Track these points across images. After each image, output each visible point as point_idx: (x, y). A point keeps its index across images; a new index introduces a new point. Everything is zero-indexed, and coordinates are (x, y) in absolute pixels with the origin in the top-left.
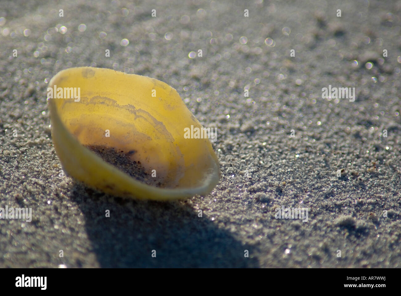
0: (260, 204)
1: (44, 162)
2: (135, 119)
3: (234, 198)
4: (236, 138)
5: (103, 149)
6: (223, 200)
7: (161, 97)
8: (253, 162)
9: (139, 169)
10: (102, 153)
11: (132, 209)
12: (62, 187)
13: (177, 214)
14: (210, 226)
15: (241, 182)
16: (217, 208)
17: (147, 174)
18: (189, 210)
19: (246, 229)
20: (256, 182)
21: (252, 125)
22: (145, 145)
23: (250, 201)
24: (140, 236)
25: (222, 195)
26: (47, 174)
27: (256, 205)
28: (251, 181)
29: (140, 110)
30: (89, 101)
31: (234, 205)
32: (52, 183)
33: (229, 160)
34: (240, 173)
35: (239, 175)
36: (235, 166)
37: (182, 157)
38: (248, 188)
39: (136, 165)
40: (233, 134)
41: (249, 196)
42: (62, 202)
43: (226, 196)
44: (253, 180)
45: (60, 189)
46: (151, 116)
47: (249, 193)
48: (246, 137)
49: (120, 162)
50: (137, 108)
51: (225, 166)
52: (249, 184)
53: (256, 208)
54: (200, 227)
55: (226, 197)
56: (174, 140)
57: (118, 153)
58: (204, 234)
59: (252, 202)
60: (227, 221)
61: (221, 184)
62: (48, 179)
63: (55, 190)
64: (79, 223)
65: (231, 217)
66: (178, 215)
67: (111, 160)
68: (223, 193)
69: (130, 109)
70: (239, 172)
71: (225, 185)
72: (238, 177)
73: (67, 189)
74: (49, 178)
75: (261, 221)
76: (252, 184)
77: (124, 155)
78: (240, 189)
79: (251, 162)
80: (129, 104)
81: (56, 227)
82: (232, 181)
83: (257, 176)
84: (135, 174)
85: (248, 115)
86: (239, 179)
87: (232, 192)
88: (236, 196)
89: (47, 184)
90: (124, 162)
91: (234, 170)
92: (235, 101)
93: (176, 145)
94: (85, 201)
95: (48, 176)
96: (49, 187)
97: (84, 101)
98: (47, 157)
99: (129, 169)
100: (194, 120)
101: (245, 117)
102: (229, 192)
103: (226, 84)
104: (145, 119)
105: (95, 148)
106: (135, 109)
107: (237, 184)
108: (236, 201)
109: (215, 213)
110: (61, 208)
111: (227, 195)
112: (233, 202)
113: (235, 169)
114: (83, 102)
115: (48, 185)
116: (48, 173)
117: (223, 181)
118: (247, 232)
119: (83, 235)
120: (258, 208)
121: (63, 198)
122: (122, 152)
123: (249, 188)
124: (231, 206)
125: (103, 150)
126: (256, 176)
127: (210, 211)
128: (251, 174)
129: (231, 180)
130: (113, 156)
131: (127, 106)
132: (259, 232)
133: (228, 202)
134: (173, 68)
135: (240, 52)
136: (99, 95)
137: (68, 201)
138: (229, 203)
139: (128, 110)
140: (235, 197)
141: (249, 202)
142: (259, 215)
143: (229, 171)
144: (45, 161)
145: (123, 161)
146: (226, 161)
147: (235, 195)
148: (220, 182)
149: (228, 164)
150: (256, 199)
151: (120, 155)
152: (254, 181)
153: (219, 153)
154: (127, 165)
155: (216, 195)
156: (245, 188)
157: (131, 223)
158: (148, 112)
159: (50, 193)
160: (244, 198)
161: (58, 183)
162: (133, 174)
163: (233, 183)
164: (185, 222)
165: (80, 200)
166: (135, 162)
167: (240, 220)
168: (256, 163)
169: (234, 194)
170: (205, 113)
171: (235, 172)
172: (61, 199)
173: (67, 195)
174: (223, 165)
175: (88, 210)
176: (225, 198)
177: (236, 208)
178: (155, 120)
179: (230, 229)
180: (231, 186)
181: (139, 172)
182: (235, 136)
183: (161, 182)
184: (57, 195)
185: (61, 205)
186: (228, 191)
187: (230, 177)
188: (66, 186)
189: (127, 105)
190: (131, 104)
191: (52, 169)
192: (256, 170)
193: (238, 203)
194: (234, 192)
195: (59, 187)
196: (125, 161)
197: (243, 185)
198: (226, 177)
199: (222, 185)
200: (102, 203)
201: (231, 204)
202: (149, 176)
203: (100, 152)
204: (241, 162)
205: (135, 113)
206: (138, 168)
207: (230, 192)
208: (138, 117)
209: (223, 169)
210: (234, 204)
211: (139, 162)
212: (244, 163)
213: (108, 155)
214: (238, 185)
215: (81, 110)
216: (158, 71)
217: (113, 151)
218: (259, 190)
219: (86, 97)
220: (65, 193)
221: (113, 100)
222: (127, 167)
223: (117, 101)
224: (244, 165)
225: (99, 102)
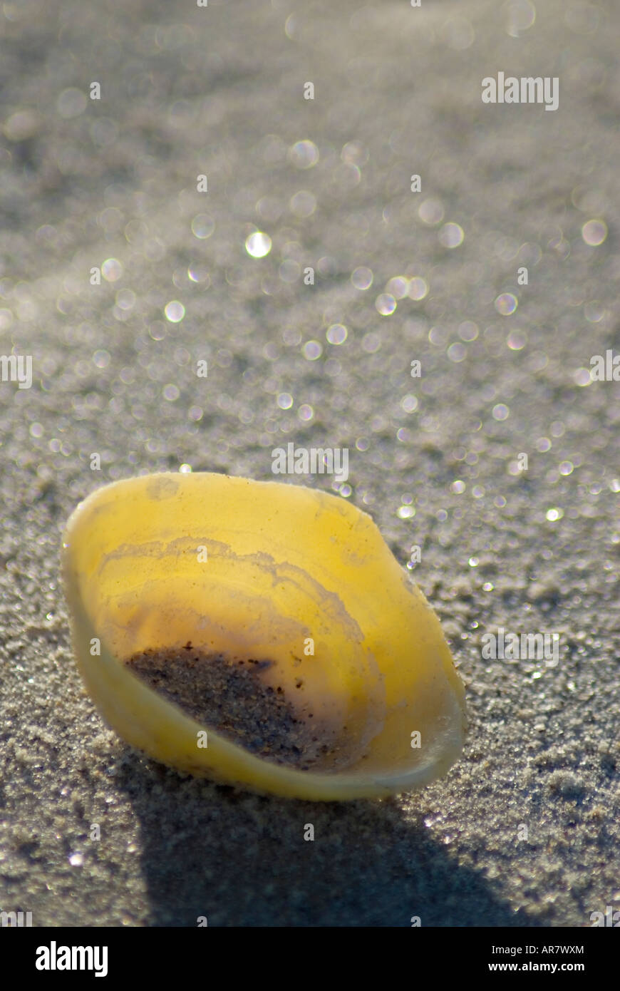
0: (560, 802)
1: (59, 682)
2: (274, 585)
3: (501, 786)
4: (515, 618)
5: (195, 657)
6: (474, 791)
7: (335, 535)
8: (551, 685)
9: (279, 708)
10: (193, 668)
11: (257, 816)
12: (98, 751)
13: (361, 827)
14: (438, 862)
15: (520, 741)
16: (457, 810)
17: (299, 721)
18: (391, 816)
19: (523, 871)
20: (554, 742)
21: (557, 584)
22: (295, 647)
23: (538, 794)
24: (269, 889)
25: (471, 776)
26: (64, 715)
27: (551, 806)
28: (542, 739)
29: (286, 565)
30: (164, 548)
31: (498, 804)
32: (74, 738)
33: (496, 680)
34: (518, 715)
35: (516, 721)
36: (508, 696)
37: (381, 679)
38: (534, 757)
39: (271, 699)
40: (510, 608)
41: (536, 778)
42: (95, 791)
43: (482, 778)
44: (548, 736)
45: (92, 755)
46: (312, 579)
47: (536, 772)
48: (538, 618)
49: (234, 692)
50: (279, 559)
51: (484, 696)
52: (537, 746)
53: (549, 814)
54: (414, 865)
55: (481, 782)
56: (363, 637)
57: (231, 668)
58: (422, 884)
59: (542, 794)
60: (480, 849)
61: (472, 744)
62: (65, 728)
63: (79, 760)
64: (131, 849)
65: (490, 838)
66: (363, 831)
67: (214, 687)
68: (474, 770)
69: (263, 563)
70: (517, 712)
71: (482, 749)
72: (512, 725)
73: (109, 755)
74: (69, 726)
75: (561, 850)
76: (545, 746)
77: (246, 672)
78: (517, 761)
79: (546, 686)
80: (259, 552)
81: (76, 860)
82: (498, 737)
83: (560, 725)
84: (267, 724)
85: (548, 555)
86: (515, 732)
87: (496, 767)
88: (505, 779)
89: (62, 744)
90: (244, 690)
91: (505, 708)
92: (521, 518)
93: (369, 649)
94: (149, 790)
95: (68, 720)
96: (66, 749)
97: (151, 551)
98: (68, 666)
99: (254, 708)
100: (411, 591)
101: (540, 560)
102: (489, 767)
103: (502, 468)
104: (298, 586)
105: (179, 657)
106: (274, 563)
107: (509, 747)
108: (504, 792)
109: (453, 825)
110: (90, 809)
111: (484, 776)
112: (497, 795)
113: (507, 704)
114: (149, 553)
115: (65, 744)
116: (67, 712)
117: (477, 737)
118: (526, 880)
119: (136, 885)
120: (554, 812)
121: (98, 780)
122: (241, 663)
123: (538, 758)
124: (492, 808)
125: (197, 660)
126: (556, 725)
127: (439, 819)
128: (545, 718)
129: (497, 733)
130: (219, 675)
131: (256, 555)
132: (554, 881)
133: (485, 796)
134: (380, 424)
135: (541, 381)
136: (187, 535)
137: (107, 790)
138: (486, 799)
139: (258, 565)
140: (502, 782)
141: (536, 798)
142: (556, 831)
143: (493, 709)
144: (63, 678)
145: (242, 687)
146: (487, 683)
147: (503, 775)
148: (469, 739)
149: (492, 690)
150: (552, 787)
151: (236, 672)
152: (549, 739)
153: (471, 660)
154: (251, 699)
155: (457, 775)
156: (527, 756)
157: (252, 850)
158: (303, 570)
159: (69, 766)
160: (523, 784)
161: (88, 740)
162: (265, 722)
163: (499, 744)
164: (380, 850)
165: (138, 786)
166: (270, 690)
167: (509, 845)
168: (559, 688)
169: (502, 772)
170: (448, 549)
171: (506, 711)
172: (93, 783)
173: (108, 773)
174: (480, 693)
175: (153, 816)
176: (478, 783)
177: (502, 812)
178: (320, 587)
179: (485, 870)
180: (494, 750)
181: (279, 715)
182: (514, 613)
183: (328, 745)
184: (84, 772)
185: (92, 800)
186: (488, 765)
187: (495, 725)
188: (107, 749)
189: (256, 552)
190: (264, 552)
191: (78, 700)
192: (558, 708)
193: (509, 798)
194: (501, 768)
195: (89, 750)
196: (247, 688)
197: (524, 748)
198: (484, 725)
199: (474, 748)
200: (187, 797)
201: (493, 800)
202: (301, 726)
203: (190, 666)
204: (523, 687)
205: (274, 573)
206: (276, 706)
207: (493, 766)
208: (280, 580)
209: (480, 705)
210: (499, 800)
211: (279, 689)
212: (529, 686)
213: (206, 672)
214: (511, 748)
215: (144, 572)
216: (344, 429)
217: (219, 662)
218: (560, 763)
219: (158, 542)
220: (103, 768)
221: (222, 543)
222: (251, 703)
223: (231, 544)
224: (527, 692)
225: (188, 549)
